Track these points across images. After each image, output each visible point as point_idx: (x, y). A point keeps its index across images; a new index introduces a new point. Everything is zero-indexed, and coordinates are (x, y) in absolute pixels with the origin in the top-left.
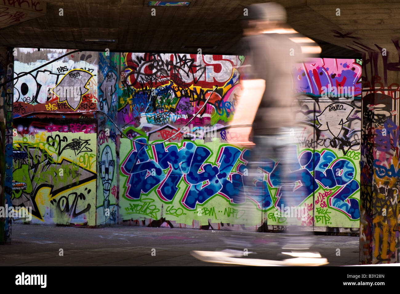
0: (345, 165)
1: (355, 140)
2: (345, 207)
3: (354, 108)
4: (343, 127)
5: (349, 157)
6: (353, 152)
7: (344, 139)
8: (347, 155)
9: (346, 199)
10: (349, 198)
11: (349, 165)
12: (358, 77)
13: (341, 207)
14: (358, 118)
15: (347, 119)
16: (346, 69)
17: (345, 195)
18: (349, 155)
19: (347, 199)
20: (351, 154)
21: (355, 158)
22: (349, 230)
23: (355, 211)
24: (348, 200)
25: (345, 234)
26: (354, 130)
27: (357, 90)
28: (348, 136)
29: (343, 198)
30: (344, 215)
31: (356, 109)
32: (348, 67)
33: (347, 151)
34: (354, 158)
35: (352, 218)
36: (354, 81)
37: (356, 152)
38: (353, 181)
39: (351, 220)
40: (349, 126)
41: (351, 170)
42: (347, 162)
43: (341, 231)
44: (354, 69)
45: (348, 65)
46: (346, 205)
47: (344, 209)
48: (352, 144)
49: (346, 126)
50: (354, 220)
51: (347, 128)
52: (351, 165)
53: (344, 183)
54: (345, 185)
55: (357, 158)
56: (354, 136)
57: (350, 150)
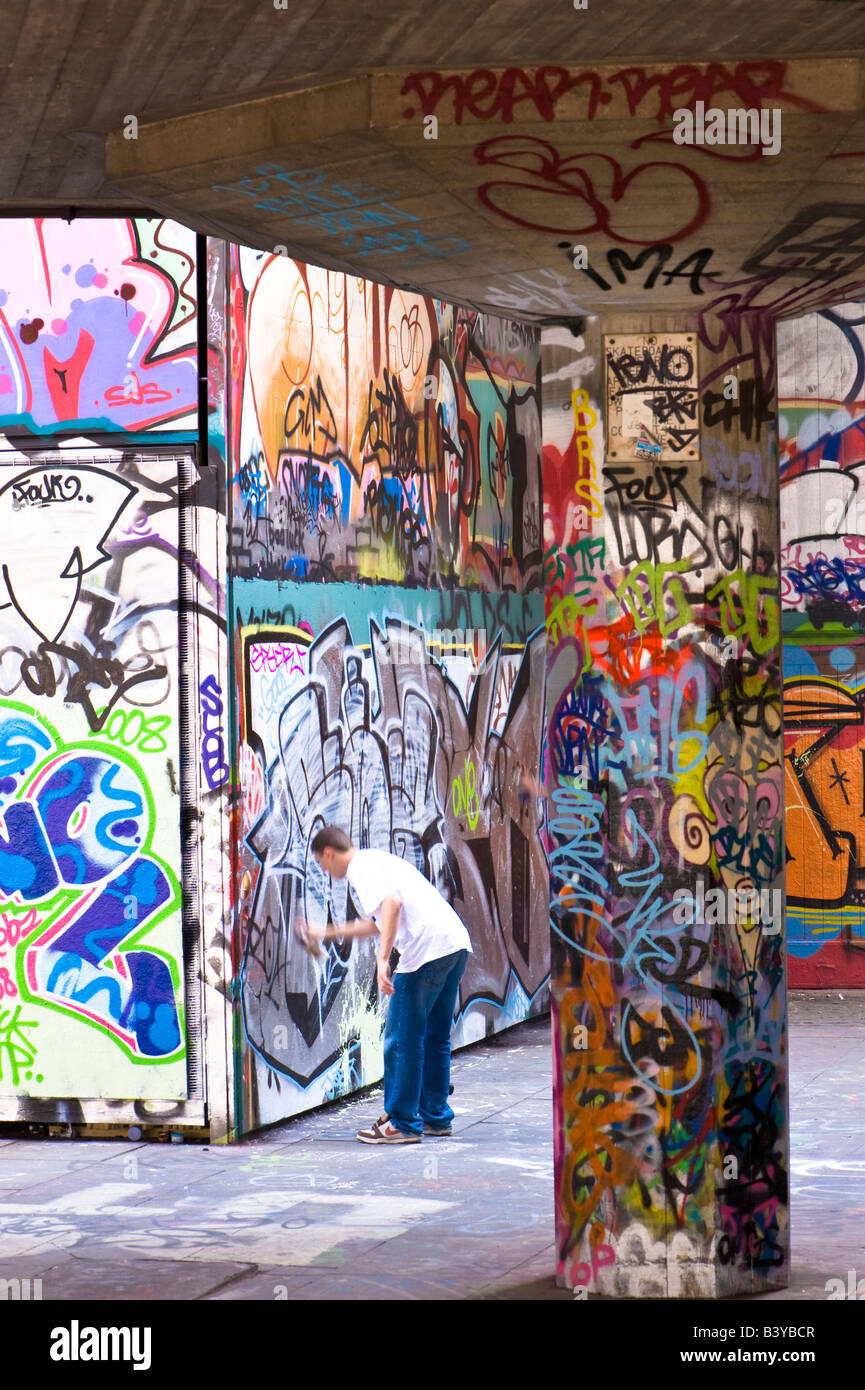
0: (97, 781)
1: (145, 652)
2: (103, 997)
3: (134, 491)
4: (84, 587)
5: (117, 743)
6: (134, 714)
7: (91, 649)
8: (108, 732)
9: (111, 956)
10: (121, 949)
11: (115, 784)
12: (148, 329)
13: (83, 995)
14: (155, 542)
15: (99, 547)
16: (91, 293)
17: (103, 933)
18: (114, 731)
19: (115, 951)
20: (124, 726)
21: (145, 746)
22: (127, 1114)
23: (152, 1012)
24: (118, 959)
25: (115, 1134)
26: (135, 601)
27: (147, 397)
28: (108, 633)
29: (96, 950)
30: (100, 1037)
31: (145, 495)
32: (100, 281)
33: (107, 711)
34: (140, 747)
35: (144, 1051)
36: (131, 355)
37: (149, 712)
38: (139, 862)
39: (136, 1061)
40: (114, 584)
41: (130, 805)
42: (105, 769)
43: (93, 1114)
44: (128, 291)
45: (100, 271)
46: (109, 983)
47: (100, 1003)
48: (128, 675)
49: (95, 584)
50: (153, 1063)
51: (102, 593)
52: (124, 780)
53: (95, 873)
54: (101, 885)
55: (154, 743)
56: (139, 632)
57: (120, 703)
